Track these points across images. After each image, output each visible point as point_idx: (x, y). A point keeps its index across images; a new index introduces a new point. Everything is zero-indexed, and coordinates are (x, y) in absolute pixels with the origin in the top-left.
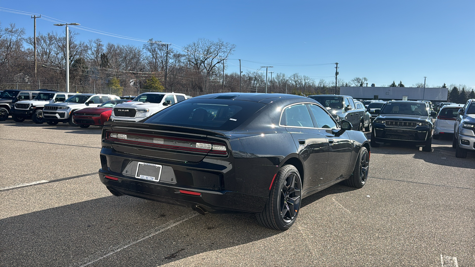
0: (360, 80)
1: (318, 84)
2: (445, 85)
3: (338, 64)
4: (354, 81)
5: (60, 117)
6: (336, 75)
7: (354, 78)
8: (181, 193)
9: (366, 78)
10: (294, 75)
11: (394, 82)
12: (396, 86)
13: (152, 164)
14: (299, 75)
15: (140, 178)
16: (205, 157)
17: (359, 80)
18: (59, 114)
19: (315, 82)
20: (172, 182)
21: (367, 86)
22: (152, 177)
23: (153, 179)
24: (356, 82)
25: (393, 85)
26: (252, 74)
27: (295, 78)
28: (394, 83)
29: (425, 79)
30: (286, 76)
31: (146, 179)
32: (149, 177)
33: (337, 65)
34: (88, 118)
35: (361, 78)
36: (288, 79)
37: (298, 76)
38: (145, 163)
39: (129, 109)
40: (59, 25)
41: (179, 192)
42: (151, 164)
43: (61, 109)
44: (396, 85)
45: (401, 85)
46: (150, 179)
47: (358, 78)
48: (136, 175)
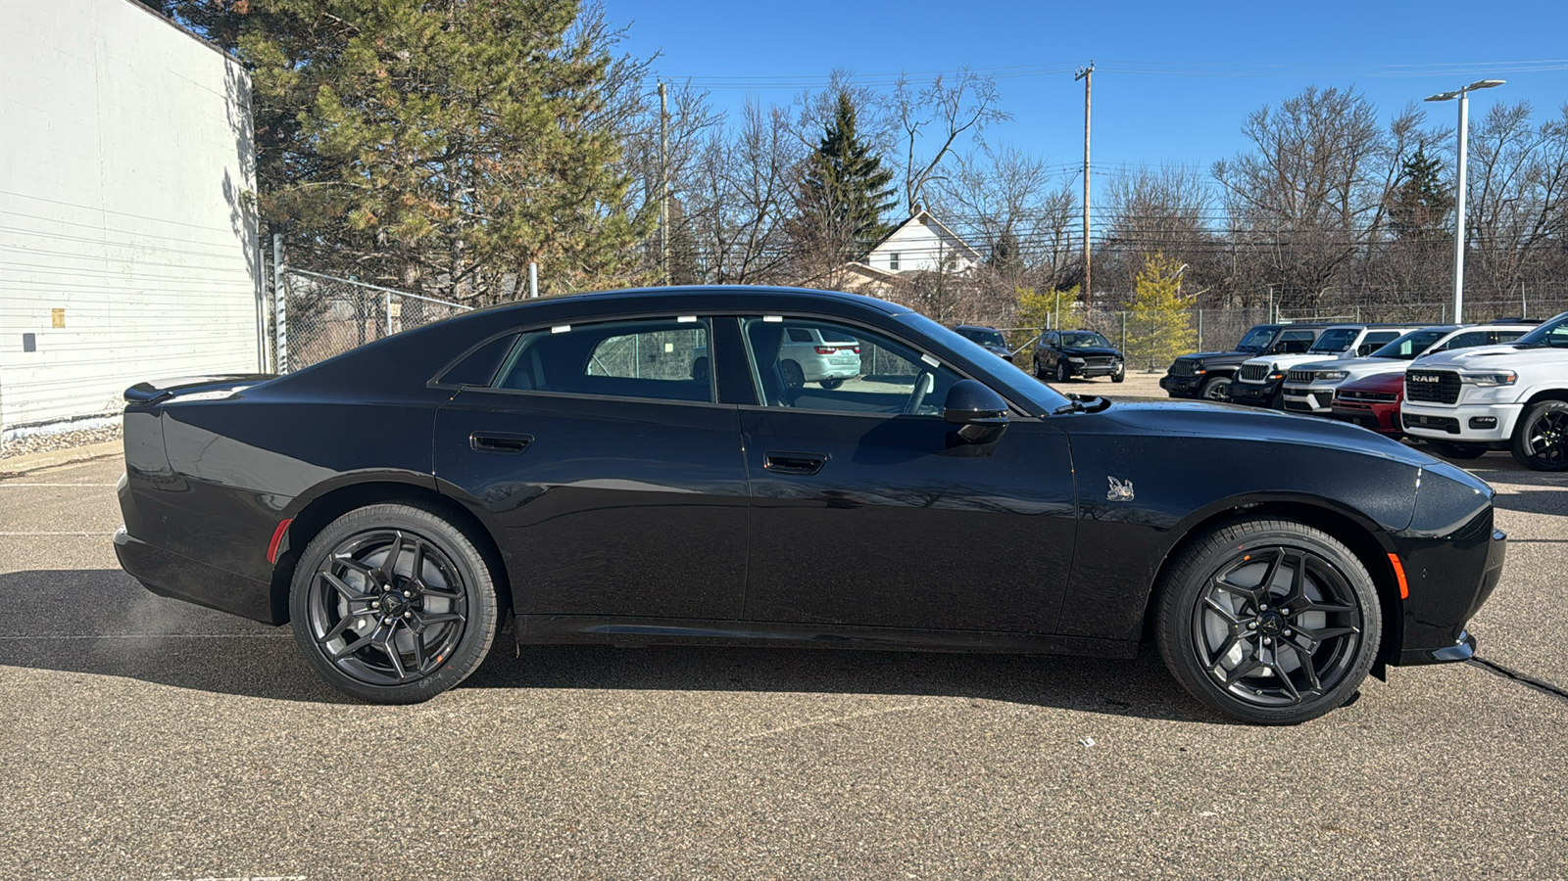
5: (1318, 406)
18: (1319, 396)
34: (1359, 407)
39: (1443, 372)
40: (1440, 99)
43: (1326, 378)
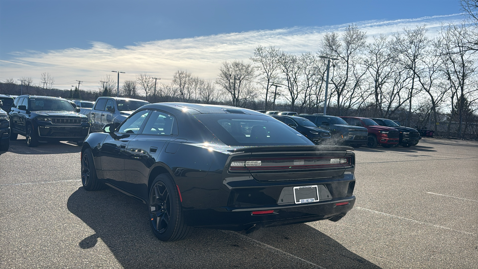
13: (308, 186)
15: (300, 202)
20: (329, 198)
22: (312, 199)
23: (313, 200)
31: (307, 202)
32: (309, 199)
38: (301, 187)
41: (336, 206)
42: (306, 186)
46: (311, 201)
48: (295, 201)
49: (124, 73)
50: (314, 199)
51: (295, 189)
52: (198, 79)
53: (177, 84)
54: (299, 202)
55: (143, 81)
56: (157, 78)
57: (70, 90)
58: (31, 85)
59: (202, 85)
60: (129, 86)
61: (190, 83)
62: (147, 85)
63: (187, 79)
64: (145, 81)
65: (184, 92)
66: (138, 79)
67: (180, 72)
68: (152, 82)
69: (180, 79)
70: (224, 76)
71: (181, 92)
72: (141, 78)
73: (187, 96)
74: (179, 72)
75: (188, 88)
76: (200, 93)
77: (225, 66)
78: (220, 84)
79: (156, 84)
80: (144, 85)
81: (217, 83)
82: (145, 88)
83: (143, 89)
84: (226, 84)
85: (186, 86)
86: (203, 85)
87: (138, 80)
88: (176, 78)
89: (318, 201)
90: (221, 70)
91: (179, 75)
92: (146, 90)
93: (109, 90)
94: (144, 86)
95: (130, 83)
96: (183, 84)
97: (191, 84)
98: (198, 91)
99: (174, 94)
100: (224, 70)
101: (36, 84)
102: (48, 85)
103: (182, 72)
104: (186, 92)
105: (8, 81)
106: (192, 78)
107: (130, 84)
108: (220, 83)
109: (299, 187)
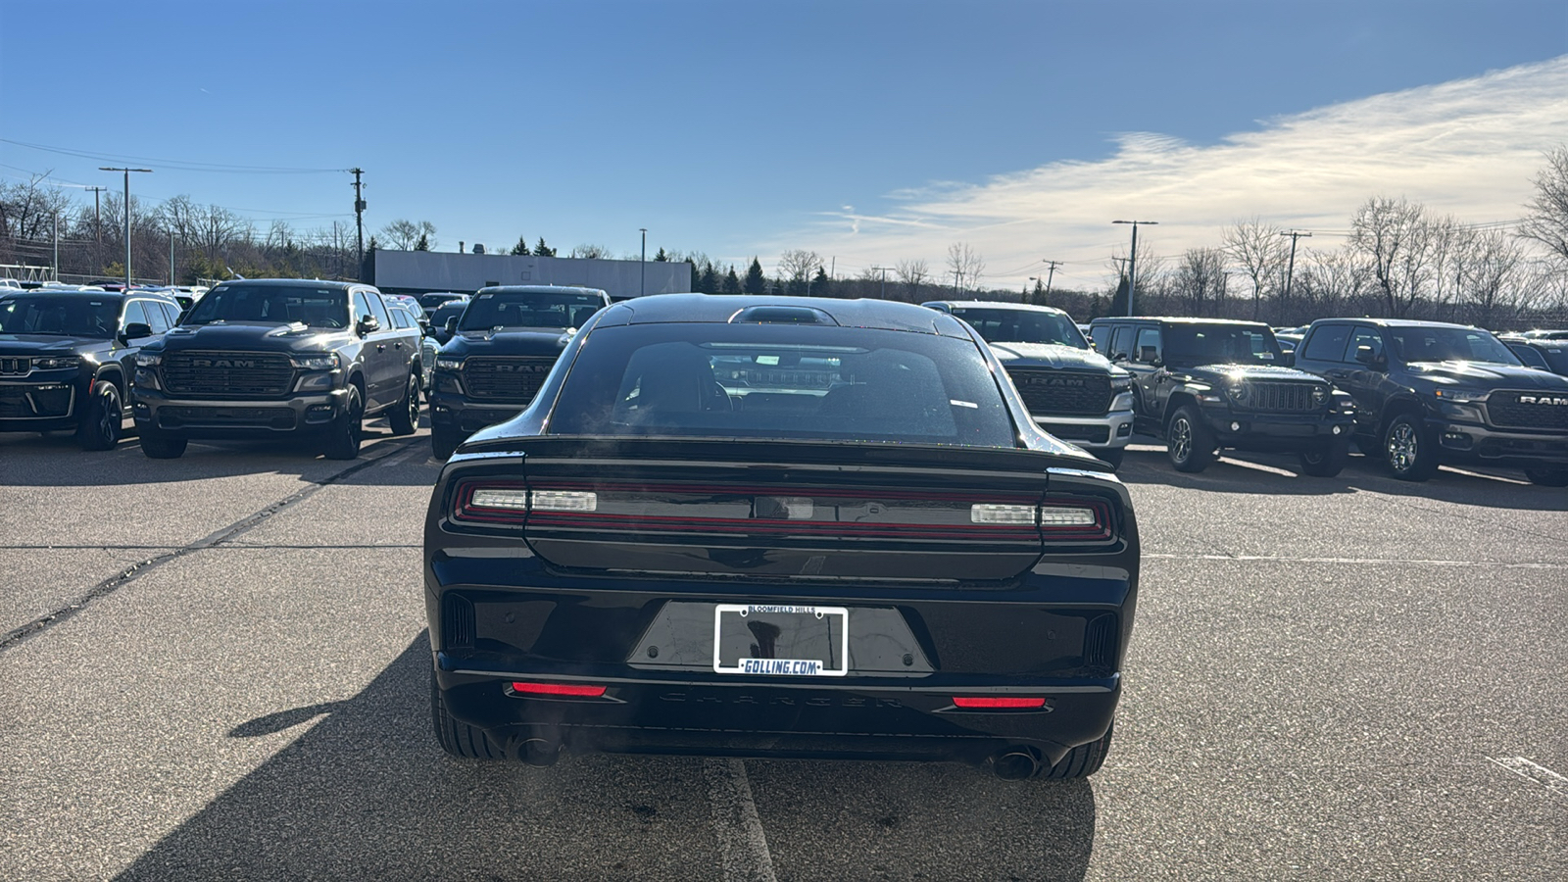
0: (412, 228)
1: (265, 237)
2: (662, 252)
3: (361, 175)
4: (391, 231)
6: (358, 211)
7: (392, 223)
8: (960, 709)
9: (429, 224)
10: (174, 202)
11: (522, 241)
12: (528, 253)
13: (794, 607)
14: (193, 201)
15: (741, 670)
16: (1040, 557)
17: (407, 227)
19: (254, 229)
20: (910, 668)
21: (461, 250)
22: (808, 662)
23: (812, 667)
24: (398, 234)
25: (521, 249)
26: (13, 191)
27: (176, 214)
28: (523, 245)
29: (644, 235)
30: (141, 206)
31: (777, 673)
32: (792, 662)
33: (358, 178)
35: (414, 222)
36: (150, 215)
37: (189, 206)
38: (757, 607)
41: (954, 707)
42: (788, 608)
44: (527, 250)
45: (543, 251)
46: (799, 670)
47: (404, 222)
48: (717, 661)
49: (1153, 223)
50: (819, 663)
51: (722, 613)
52: (1452, 224)
53: (1365, 248)
54: (737, 667)
55: (1248, 248)
56: (1299, 233)
57: (1021, 291)
58: (925, 280)
59: (1467, 245)
60: (1198, 267)
61: (1417, 244)
62: (1262, 261)
63: (1404, 227)
64: (1255, 248)
65: (1390, 275)
66: (1231, 240)
67: (1378, 205)
68: (1277, 243)
69: (1379, 227)
70: (1553, 206)
71: (1381, 278)
72: (1238, 238)
73: (1404, 292)
74: (1373, 206)
75: (1410, 260)
76: (1459, 278)
77: (1559, 168)
78: (1536, 237)
79: (1296, 254)
80: (1248, 258)
81: (1524, 234)
82: (1253, 271)
83: (1246, 274)
84: (1563, 237)
85: (1403, 252)
86: (1472, 246)
87: (1229, 244)
88: (1364, 226)
89: (843, 673)
90: (1540, 185)
91: (1376, 216)
92: (1255, 277)
93: (1137, 283)
94: (1251, 265)
95: (1203, 257)
96: (1387, 248)
97: (1422, 246)
98: (1449, 271)
99: (1357, 286)
100: (1555, 181)
101: (935, 279)
102: (966, 277)
103: (1387, 204)
104: (1401, 277)
105: (868, 274)
106: (1424, 225)
107: (1205, 259)
108: (1537, 232)
109: (745, 608)
